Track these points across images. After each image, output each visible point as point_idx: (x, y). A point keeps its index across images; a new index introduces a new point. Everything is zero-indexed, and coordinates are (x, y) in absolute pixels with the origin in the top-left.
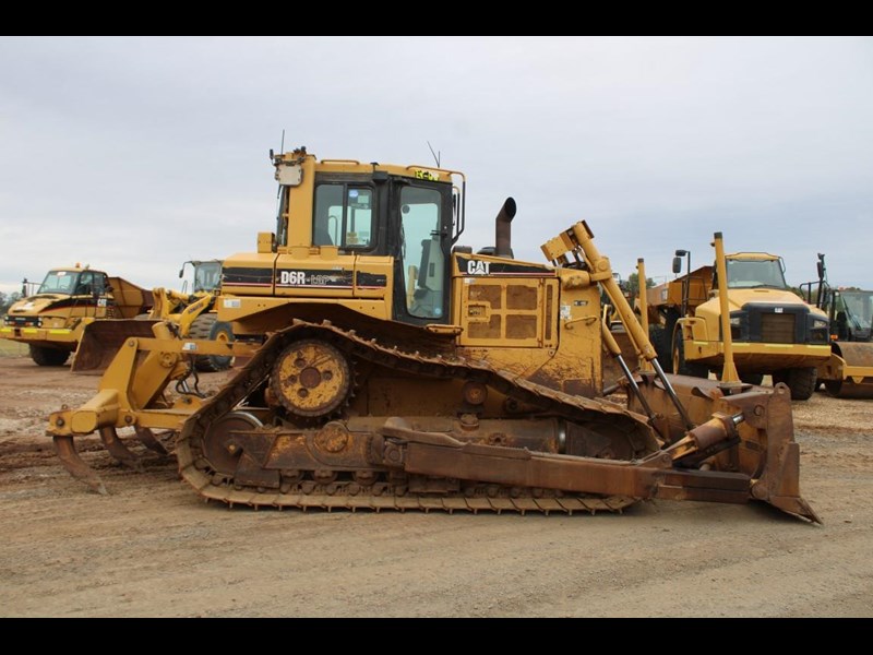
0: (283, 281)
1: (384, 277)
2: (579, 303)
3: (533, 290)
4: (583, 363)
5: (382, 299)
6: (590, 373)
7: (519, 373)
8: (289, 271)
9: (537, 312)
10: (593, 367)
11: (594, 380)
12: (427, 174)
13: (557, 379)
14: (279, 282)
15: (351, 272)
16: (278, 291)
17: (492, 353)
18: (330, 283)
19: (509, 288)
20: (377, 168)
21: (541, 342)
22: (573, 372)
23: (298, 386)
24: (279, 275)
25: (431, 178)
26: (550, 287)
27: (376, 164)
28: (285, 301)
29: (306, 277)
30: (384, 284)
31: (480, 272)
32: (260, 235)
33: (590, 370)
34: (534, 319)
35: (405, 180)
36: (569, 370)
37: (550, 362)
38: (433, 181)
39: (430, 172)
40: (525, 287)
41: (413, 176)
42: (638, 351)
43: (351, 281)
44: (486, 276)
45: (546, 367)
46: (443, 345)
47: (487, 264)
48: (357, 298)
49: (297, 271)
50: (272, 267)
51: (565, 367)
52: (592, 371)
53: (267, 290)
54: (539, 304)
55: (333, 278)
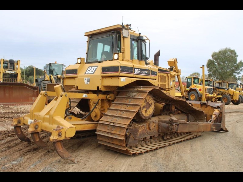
0: (135, 72)
1: (156, 72)
3: (165, 77)
5: (156, 79)
8: (137, 69)
9: (166, 83)
14: (134, 73)
15: (150, 70)
16: (134, 76)
18: (146, 74)
19: (161, 76)
23: (145, 109)
24: (134, 70)
26: (169, 76)
28: (136, 79)
30: (156, 75)
43: (150, 73)
49: (139, 69)
50: (133, 67)
53: (131, 75)
54: (167, 81)
55: (146, 72)
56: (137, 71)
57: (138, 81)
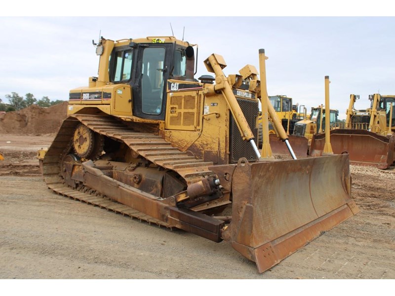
1: (110, 94)
2: (214, 105)
3: (194, 98)
4: (214, 141)
5: (109, 104)
6: (217, 147)
7: (184, 145)
8: (85, 93)
9: (195, 110)
10: (219, 144)
11: (220, 152)
12: (158, 40)
13: (201, 150)
14: (82, 98)
15: (101, 92)
16: (83, 102)
17: (174, 133)
18: (95, 98)
19: (185, 97)
20: (132, 41)
21: (196, 128)
22: (209, 146)
23: (78, 144)
24: (83, 95)
25: (160, 42)
26: (200, 95)
27: (131, 39)
29: (90, 95)
30: (110, 97)
31: (175, 89)
32: (90, 78)
33: (217, 145)
34: (193, 114)
35: (145, 45)
36: (207, 145)
37: (199, 140)
38: (162, 43)
39: (160, 39)
40: (191, 96)
41: (151, 42)
42: (242, 135)
43: (101, 96)
44: (177, 92)
45: (196, 142)
46: (154, 128)
47: (178, 84)
48: (103, 104)
49: (87, 93)
50: (81, 92)
51: (205, 143)
52: (219, 146)
53: (79, 102)
54: (196, 106)
55: (96, 96)
56: (86, 96)
57: (85, 108)
